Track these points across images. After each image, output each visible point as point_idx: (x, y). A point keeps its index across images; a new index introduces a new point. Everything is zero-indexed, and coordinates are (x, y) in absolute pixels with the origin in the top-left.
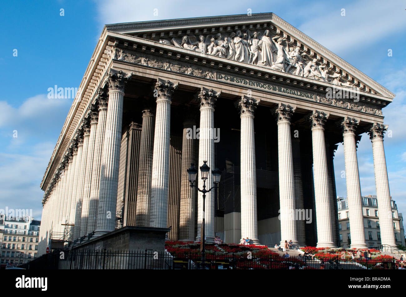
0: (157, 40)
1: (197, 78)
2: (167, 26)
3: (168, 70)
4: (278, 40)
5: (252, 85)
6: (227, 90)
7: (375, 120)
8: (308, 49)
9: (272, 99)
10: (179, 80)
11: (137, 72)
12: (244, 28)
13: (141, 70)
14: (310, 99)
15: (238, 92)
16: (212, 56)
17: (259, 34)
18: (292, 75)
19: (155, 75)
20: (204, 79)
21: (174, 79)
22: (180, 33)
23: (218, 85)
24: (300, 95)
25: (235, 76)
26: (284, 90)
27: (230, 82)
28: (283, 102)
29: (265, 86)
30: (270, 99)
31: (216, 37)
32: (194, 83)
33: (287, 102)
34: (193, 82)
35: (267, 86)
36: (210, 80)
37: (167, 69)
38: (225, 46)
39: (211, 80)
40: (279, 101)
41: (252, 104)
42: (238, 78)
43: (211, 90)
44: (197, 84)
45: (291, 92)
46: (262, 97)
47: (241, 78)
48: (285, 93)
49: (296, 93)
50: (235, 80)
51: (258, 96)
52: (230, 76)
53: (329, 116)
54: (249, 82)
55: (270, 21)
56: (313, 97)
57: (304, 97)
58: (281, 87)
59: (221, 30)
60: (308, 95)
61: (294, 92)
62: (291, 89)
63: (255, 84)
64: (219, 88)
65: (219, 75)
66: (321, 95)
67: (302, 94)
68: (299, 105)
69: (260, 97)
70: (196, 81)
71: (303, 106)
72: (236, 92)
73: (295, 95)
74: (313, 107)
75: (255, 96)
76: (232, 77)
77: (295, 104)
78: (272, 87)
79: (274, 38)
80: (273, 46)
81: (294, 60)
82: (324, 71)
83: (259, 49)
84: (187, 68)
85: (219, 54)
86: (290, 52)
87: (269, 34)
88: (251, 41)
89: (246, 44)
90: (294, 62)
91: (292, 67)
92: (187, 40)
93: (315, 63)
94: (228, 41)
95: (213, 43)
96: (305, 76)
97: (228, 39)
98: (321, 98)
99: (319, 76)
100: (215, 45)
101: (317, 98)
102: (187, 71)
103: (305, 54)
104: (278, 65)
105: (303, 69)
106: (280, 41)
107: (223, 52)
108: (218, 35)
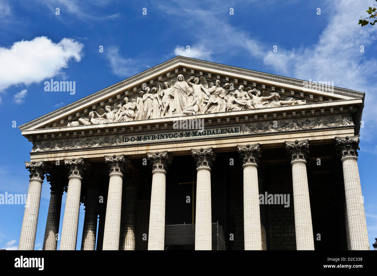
0: (65, 125)
3: (77, 148)
5: (161, 139)
6: (133, 151)
9: (184, 147)
10: (86, 155)
11: (50, 158)
12: (152, 82)
13: (53, 155)
14: (235, 133)
15: (144, 150)
19: (64, 156)
20: (111, 147)
21: (81, 155)
22: (86, 111)
23: (124, 148)
24: (221, 133)
25: (142, 135)
26: (199, 133)
27: (138, 142)
28: (199, 146)
29: (176, 135)
31: (123, 102)
33: (203, 145)
34: (100, 153)
35: (179, 134)
39: (118, 146)
40: (192, 147)
41: (158, 159)
42: (146, 135)
43: (113, 156)
44: (102, 154)
45: (209, 132)
46: (172, 148)
47: (149, 135)
48: (201, 135)
49: (215, 132)
50: (142, 138)
51: (167, 148)
52: (137, 136)
53: (258, 147)
54: (158, 136)
55: (180, 65)
56: (239, 130)
57: (226, 133)
58: (196, 131)
59: (126, 93)
60: (232, 130)
61: (213, 131)
62: (210, 128)
63: (165, 136)
64: (125, 152)
65: (126, 138)
66: (251, 124)
67: (223, 131)
68: (218, 144)
69: (170, 148)
70: (102, 151)
71: (224, 144)
72: (143, 150)
73: (215, 134)
74: (238, 142)
75: (164, 149)
76: (139, 136)
77: (213, 145)
78: (185, 134)
79: (189, 80)
80: (189, 88)
81: (214, 95)
82: (255, 95)
83: (172, 97)
84: (95, 141)
85: (124, 118)
86: (211, 87)
87: (182, 78)
88: (163, 92)
89: (156, 98)
90: (214, 98)
91: (212, 104)
92: (93, 115)
93: (242, 90)
94: (136, 102)
95: (120, 109)
96: (227, 110)
97: (136, 100)
98: (252, 128)
99: (245, 104)
100: (122, 110)
101: (246, 129)
102: (95, 143)
103: (227, 84)
104: (188, 109)
105: (226, 102)
106: (196, 81)
107: (128, 115)
108: (125, 99)
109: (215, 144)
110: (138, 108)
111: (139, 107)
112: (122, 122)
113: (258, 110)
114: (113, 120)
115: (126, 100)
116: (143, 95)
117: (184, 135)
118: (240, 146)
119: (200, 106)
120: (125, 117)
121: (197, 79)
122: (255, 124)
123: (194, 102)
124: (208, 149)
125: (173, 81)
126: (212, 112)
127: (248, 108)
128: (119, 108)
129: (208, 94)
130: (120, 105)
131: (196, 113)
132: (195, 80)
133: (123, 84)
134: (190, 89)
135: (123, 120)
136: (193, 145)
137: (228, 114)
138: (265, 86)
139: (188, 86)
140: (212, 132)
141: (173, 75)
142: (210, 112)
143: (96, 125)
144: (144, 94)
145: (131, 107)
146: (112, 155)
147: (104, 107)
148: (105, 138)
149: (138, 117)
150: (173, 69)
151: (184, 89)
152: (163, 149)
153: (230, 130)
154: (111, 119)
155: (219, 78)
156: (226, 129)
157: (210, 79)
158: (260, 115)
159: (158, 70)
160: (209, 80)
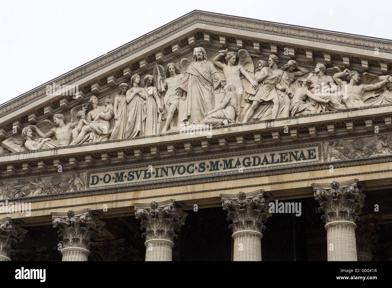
4: (225, 58)
5: (162, 176)
6: (107, 202)
9: (206, 191)
14: (309, 161)
15: (129, 200)
24: (281, 160)
25: (124, 169)
26: (238, 162)
27: (116, 183)
28: (236, 188)
29: (191, 168)
30: (203, 191)
32: (42, 209)
33: (245, 187)
35: (197, 165)
38: (102, 117)
41: (155, 216)
42: (132, 170)
43: (68, 213)
44: (48, 209)
45: (257, 160)
46: (183, 194)
47: (139, 169)
48: (240, 167)
49: (269, 159)
50: (126, 177)
51: (175, 195)
52: (115, 172)
53: (355, 187)
54: (155, 171)
55: (197, 28)
56: (317, 153)
57: (291, 161)
58: (231, 158)
59: (94, 88)
60: (302, 153)
61: (265, 158)
62: (258, 152)
63: (170, 171)
64: (91, 204)
65: (93, 177)
66: (341, 140)
67: (284, 158)
68: (275, 184)
69: (180, 194)
70: (47, 204)
71: (287, 182)
72: (127, 200)
73: (268, 163)
74: (315, 177)
75: (169, 195)
76: (119, 172)
77: (265, 185)
78: (209, 164)
79: (216, 57)
80: (216, 74)
81: (265, 86)
82: (348, 82)
83: (183, 93)
84: (34, 184)
85: (89, 137)
86: (260, 70)
87: (203, 53)
88: (165, 84)
89: (153, 96)
90: (265, 91)
91: (262, 103)
92: (29, 134)
93: (321, 73)
94: (113, 105)
95: (81, 120)
96: (293, 113)
97: (114, 100)
98: (342, 148)
99: (327, 101)
100: (85, 122)
101: (330, 151)
102: (35, 189)
103: (290, 62)
104: (214, 115)
105: (291, 98)
106: (229, 58)
107: (97, 130)
108: (91, 100)
109: (269, 184)
110: (116, 117)
111: (119, 114)
112: (84, 145)
113: (353, 112)
114: (68, 142)
115: (94, 102)
116: (127, 90)
117: (208, 167)
118: (318, 185)
119: (239, 108)
120: (92, 135)
121: (231, 55)
122: (350, 141)
123: (226, 100)
124: (255, 194)
125: (185, 62)
126: (261, 120)
127: (334, 108)
128: (79, 118)
129: (254, 83)
130: (82, 113)
131: (229, 122)
132: (228, 56)
133: (88, 70)
134: (218, 76)
135: (88, 141)
136: (224, 187)
137: (293, 122)
138: (366, 63)
139: (215, 70)
140: (262, 160)
141: (186, 49)
142: (257, 119)
143: (34, 151)
144: (128, 88)
145: (102, 114)
146: (66, 210)
147: (50, 117)
148: (53, 178)
149: (117, 134)
150: (184, 37)
151: (207, 76)
152: (166, 196)
153: (299, 154)
154: (64, 139)
155: (276, 51)
156: (291, 153)
157: (258, 54)
158: (359, 122)
159: (154, 40)
160: (256, 57)
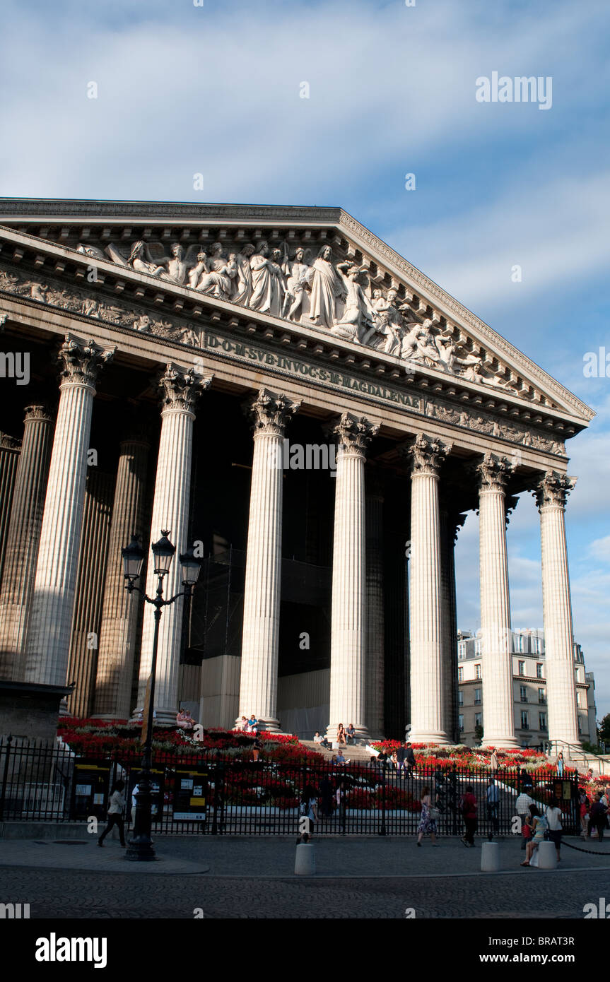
0: (72, 244)
1: (160, 341)
2: (99, 215)
3: (93, 316)
4: (349, 270)
5: (284, 367)
7: (550, 464)
8: (415, 297)
9: (326, 402)
10: (118, 342)
11: (19, 314)
12: (275, 235)
13: (28, 311)
14: (413, 408)
15: (251, 380)
16: (198, 292)
17: (309, 252)
18: (376, 351)
19: (60, 326)
20: (177, 344)
21: (104, 338)
22: (127, 234)
24: (391, 398)
25: (248, 343)
26: (355, 384)
27: (236, 355)
28: (353, 409)
29: (313, 371)
30: (324, 401)
31: (210, 251)
32: (151, 352)
33: (360, 411)
34: (150, 349)
35: (318, 371)
36: (190, 348)
37: (90, 313)
38: (228, 272)
39: (192, 348)
40: (342, 406)
42: (255, 348)
44: (158, 354)
45: (372, 389)
46: (305, 396)
47: (262, 350)
48: (357, 389)
49: (382, 392)
50: (247, 352)
51: (300, 395)
52: (236, 342)
54: (278, 359)
55: (335, 227)
56: (419, 404)
57: (399, 402)
58: (351, 378)
59: (223, 235)
60: (408, 399)
62: (376, 383)
64: (209, 368)
65: (211, 338)
66: (435, 399)
67: (394, 397)
68: (386, 418)
70: (158, 348)
71: (395, 422)
72: (248, 379)
73: (380, 396)
74: (418, 426)
76: (240, 344)
77: (378, 417)
78: (330, 375)
79: (341, 265)
80: (337, 282)
81: (383, 318)
82: (446, 348)
83: (306, 286)
84: (137, 315)
85: (214, 289)
87: (330, 254)
88: (289, 268)
89: (277, 274)
90: (382, 322)
91: (379, 334)
92: (140, 252)
93: (427, 330)
94: (236, 263)
95: (200, 264)
96: (403, 355)
97: (237, 258)
98: (437, 407)
99: (435, 359)
100: (206, 269)
101: (428, 406)
102: (139, 322)
103: (407, 306)
104: (345, 326)
105: (400, 339)
106: (354, 273)
108: (215, 246)
116: (252, 255)
117: (328, 377)
121: (357, 270)
128: (199, 260)
129: (373, 310)
132: (354, 270)
133: (226, 212)
134: (339, 285)
135: (213, 293)
138: (465, 338)
140: (376, 391)
143: (147, 276)
145: (229, 270)
146: (184, 365)
150: (319, 229)
152: (289, 391)
153: (405, 399)
156: (399, 395)
157: (376, 282)
159: (296, 217)
